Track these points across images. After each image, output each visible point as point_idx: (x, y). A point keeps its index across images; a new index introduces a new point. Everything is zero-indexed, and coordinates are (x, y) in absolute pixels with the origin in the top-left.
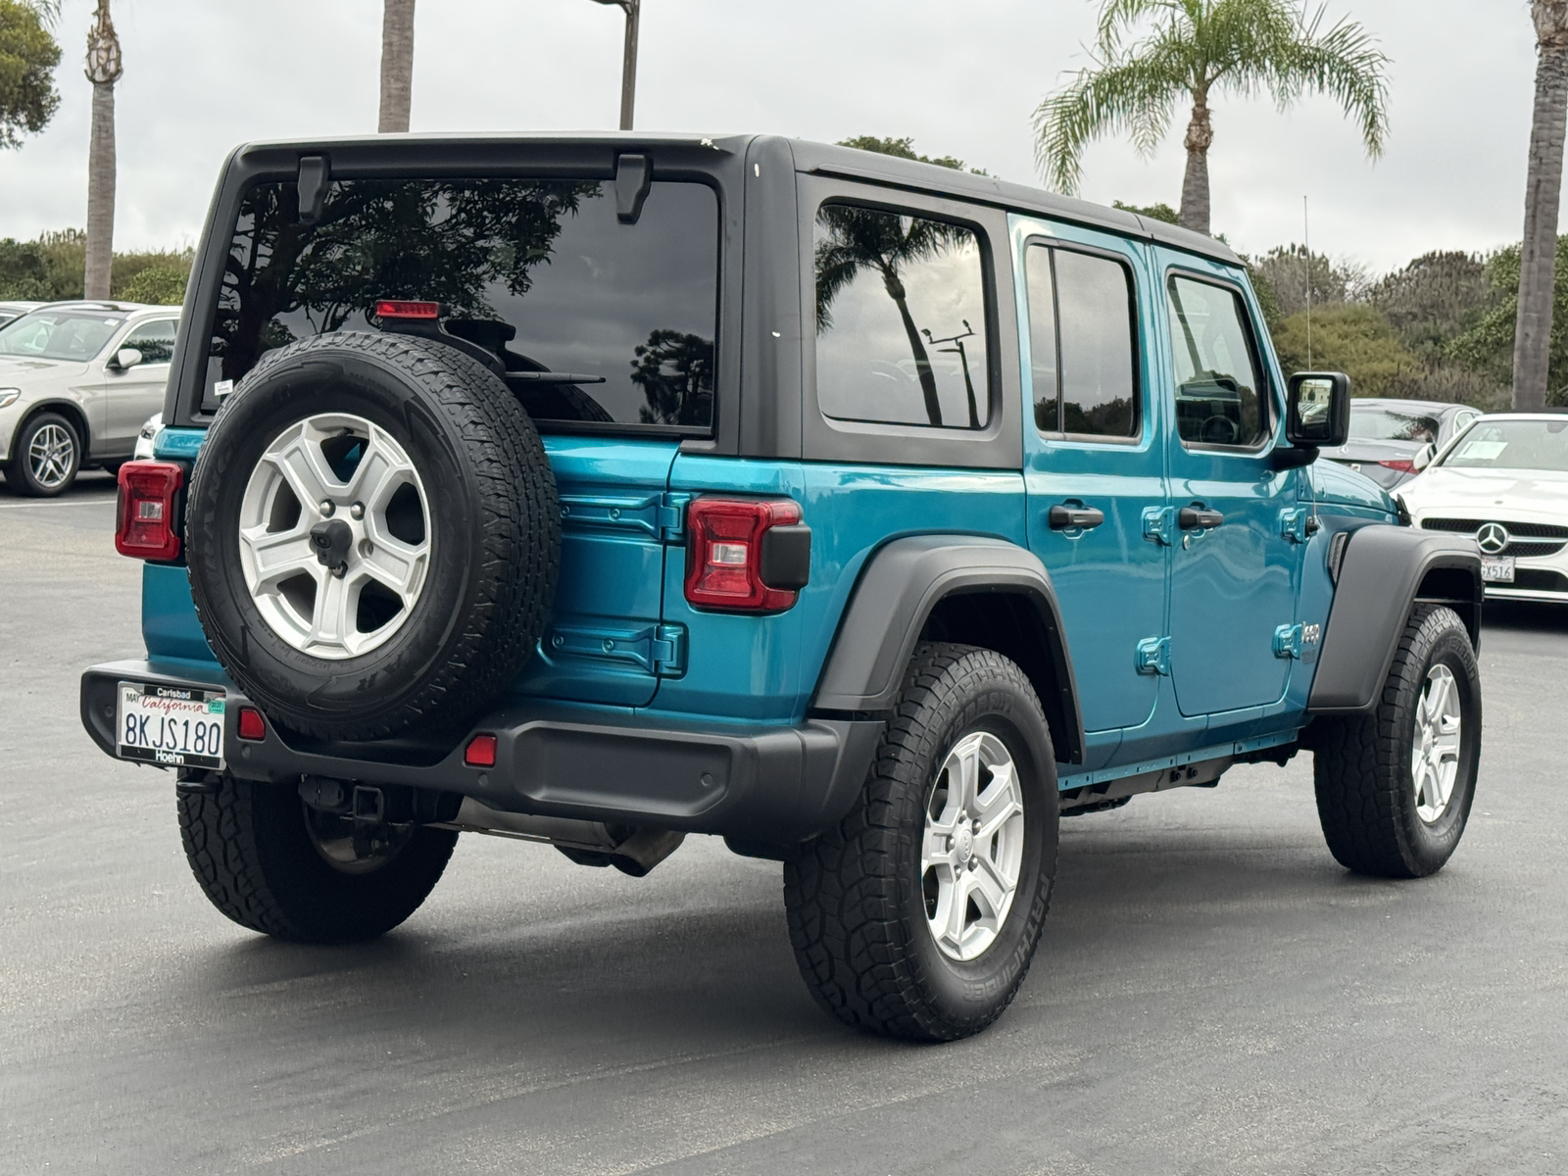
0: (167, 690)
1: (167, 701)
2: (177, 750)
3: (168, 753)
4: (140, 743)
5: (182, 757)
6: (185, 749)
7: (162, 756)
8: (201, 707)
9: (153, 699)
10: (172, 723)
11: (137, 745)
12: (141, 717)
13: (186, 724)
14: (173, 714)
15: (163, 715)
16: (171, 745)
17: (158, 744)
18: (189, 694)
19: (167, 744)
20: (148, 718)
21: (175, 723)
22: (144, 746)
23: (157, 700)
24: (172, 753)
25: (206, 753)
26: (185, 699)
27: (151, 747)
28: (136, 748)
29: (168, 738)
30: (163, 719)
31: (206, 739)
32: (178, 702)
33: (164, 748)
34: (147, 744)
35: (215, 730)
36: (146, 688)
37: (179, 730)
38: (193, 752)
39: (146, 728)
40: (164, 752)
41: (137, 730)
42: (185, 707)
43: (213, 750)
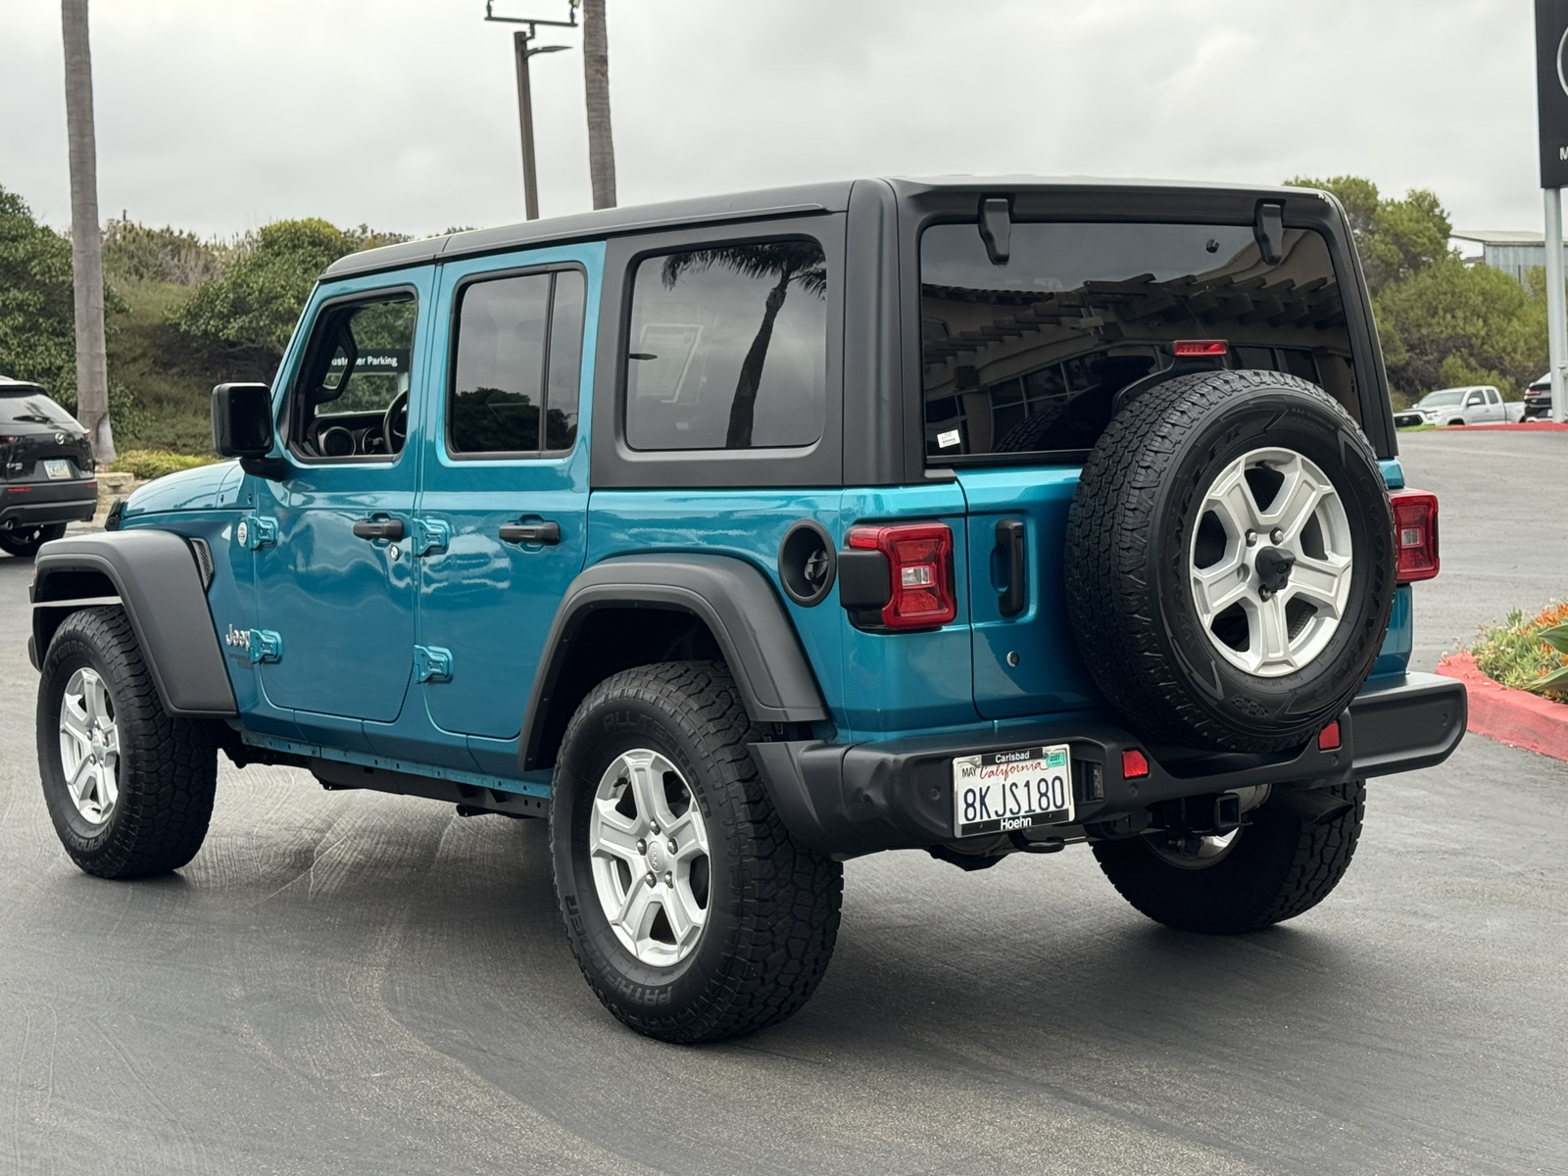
0: (1005, 755)
1: (1003, 767)
2: (1022, 813)
3: (1013, 819)
4: (981, 818)
5: (1030, 819)
6: (1030, 810)
7: (1007, 824)
8: (1039, 763)
9: (990, 768)
10: (1014, 788)
11: (978, 820)
12: (981, 789)
13: (1028, 784)
14: (1013, 778)
15: (1003, 782)
16: (1015, 810)
17: (1001, 812)
18: (1028, 753)
19: (1011, 810)
20: (988, 788)
21: (1017, 787)
22: (985, 818)
23: (995, 768)
24: (1018, 818)
25: (1052, 808)
26: (1025, 760)
27: (994, 817)
28: (979, 823)
29: (1011, 804)
30: (1004, 786)
31: (1050, 794)
32: (1015, 765)
33: (1008, 815)
34: (989, 815)
35: (1057, 783)
36: (983, 758)
37: (1021, 793)
38: (1038, 811)
39: (986, 800)
40: (1009, 819)
41: (977, 805)
42: (1023, 768)
43: (1059, 803)
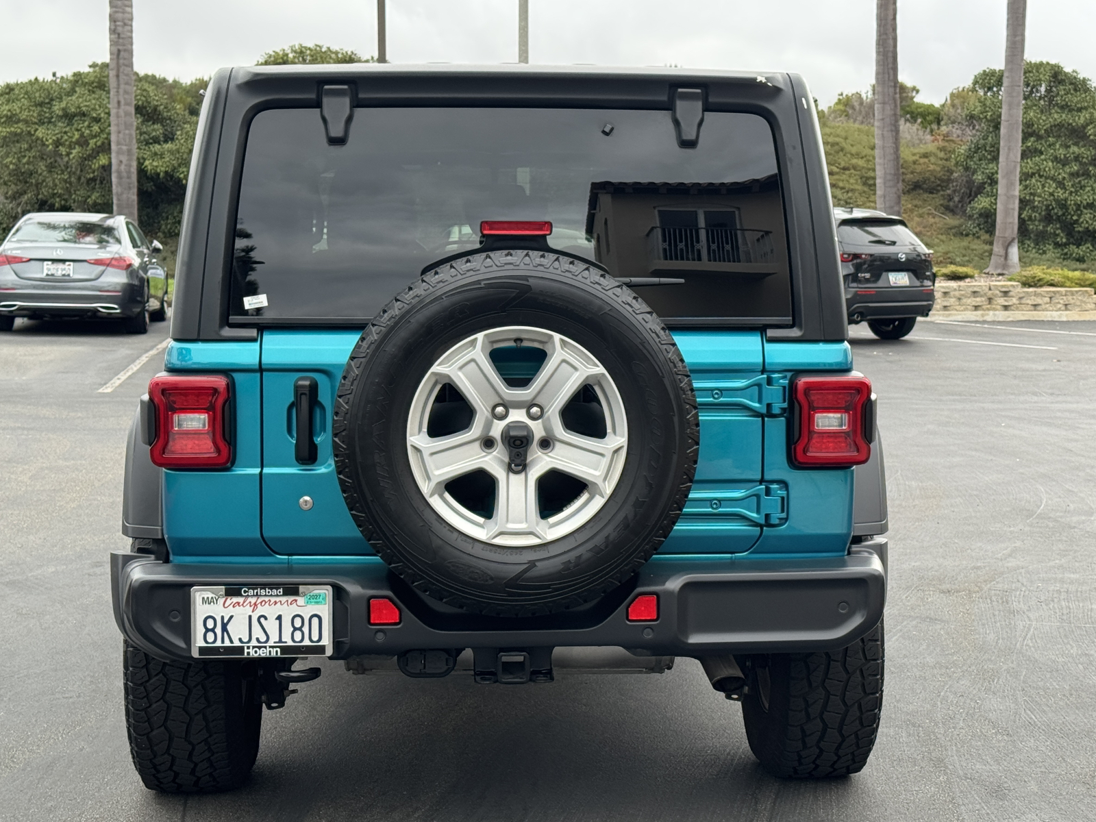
0: (253, 589)
1: (253, 600)
2: (271, 643)
3: (260, 648)
4: (223, 642)
5: (279, 650)
6: (280, 641)
7: (252, 652)
8: (296, 601)
9: (235, 600)
10: (262, 620)
11: (218, 643)
12: (223, 618)
13: (279, 618)
14: (262, 610)
15: (251, 613)
16: (263, 639)
17: (246, 639)
18: (281, 590)
19: (258, 640)
20: (231, 617)
21: (266, 618)
22: (227, 643)
23: (241, 600)
24: (265, 647)
25: (307, 642)
26: (277, 595)
27: (237, 643)
28: (219, 648)
29: (258, 633)
30: (250, 617)
31: (306, 629)
32: (267, 599)
33: (254, 643)
34: (231, 641)
35: (315, 620)
36: (226, 589)
37: (272, 626)
38: (290, 643)
39: (229, 627)
40: (254, 647)
41: (219, 630)
42: (276, 603)
43: (315, 637)
